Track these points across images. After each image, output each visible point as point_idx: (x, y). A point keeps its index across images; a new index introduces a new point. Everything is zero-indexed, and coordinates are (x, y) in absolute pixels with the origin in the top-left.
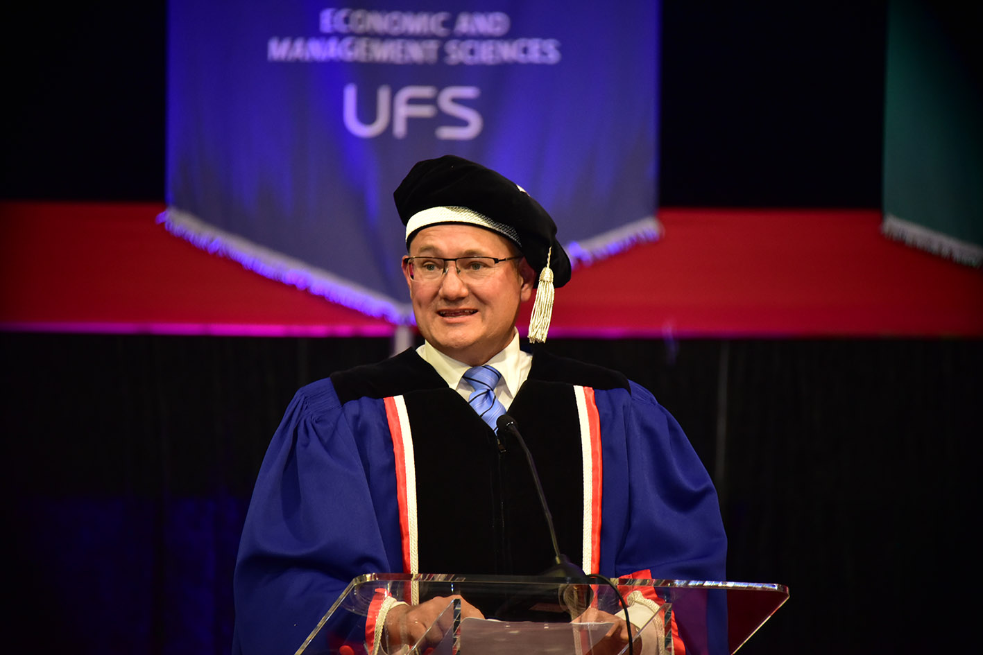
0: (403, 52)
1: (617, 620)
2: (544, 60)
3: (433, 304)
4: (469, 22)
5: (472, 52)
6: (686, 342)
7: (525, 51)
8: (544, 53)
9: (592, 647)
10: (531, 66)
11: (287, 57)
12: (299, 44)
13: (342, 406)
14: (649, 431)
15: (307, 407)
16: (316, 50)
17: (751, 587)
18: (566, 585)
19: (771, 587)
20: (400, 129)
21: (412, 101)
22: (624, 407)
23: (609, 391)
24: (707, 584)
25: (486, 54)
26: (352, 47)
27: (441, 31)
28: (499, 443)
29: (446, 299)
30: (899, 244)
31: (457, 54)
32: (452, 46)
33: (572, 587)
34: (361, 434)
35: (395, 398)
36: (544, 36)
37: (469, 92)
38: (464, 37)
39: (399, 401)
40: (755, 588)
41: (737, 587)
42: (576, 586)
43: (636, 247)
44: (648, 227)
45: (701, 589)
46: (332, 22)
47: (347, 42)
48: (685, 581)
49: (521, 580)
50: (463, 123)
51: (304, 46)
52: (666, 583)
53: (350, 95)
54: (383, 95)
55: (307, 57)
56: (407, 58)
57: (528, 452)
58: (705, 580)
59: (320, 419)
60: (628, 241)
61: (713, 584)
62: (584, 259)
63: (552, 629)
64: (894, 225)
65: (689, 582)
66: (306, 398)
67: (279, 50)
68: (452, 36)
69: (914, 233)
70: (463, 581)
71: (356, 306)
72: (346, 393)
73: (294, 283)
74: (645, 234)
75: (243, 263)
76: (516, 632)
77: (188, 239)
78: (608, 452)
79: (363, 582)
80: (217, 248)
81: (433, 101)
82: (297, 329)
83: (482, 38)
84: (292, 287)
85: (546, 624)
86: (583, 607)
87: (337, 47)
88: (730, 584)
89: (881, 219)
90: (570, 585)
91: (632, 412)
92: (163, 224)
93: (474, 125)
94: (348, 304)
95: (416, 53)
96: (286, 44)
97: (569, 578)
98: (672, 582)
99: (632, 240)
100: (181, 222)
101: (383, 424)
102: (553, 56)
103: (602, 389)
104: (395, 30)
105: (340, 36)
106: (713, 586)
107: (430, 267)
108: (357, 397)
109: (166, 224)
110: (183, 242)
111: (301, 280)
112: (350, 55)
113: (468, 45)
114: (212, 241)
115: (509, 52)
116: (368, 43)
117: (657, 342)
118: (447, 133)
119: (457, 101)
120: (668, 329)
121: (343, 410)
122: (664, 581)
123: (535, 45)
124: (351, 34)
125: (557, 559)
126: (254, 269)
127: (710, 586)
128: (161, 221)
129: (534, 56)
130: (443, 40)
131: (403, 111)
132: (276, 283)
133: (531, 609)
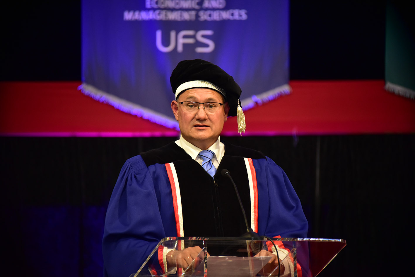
0: (181, 16)
1: (274, 255)
2: (241, 18)
3: (192, 122)
4: (209, 3)
5: (210, 16)
6: (303, 137)
7: (232, 15)
8: (241, 16)
9: (263, 267)
10: (235, 21)
11: (132, 19)
12: (137, 13)
13: (148, 167)
14: (275, 177)
15: (132, 168)
16: (144, 16)
17: (330, 241)
18: (252, 241)
19: (338, 241)
20: (180, 49)
21: (185, 37)
22: (265, 166)
23: (258, 160)
24: (311, 239)
25: (216, 16)
26: (159, 14)
27: (197, 7)
28: (215, 182)
29: (199, 120)
30: (392, 94)
31: (204, 16)
32: (201, 13)
33: (254, 241)
34: (156, 179)
35: (170, 163)
36: (240, 8)
37: (209, 33)
38: (207, 9)
39: (172, 165)
40: (332, 241)
41: (324, 241)
42: (256, 241)
43: (281, 96)
44: (286, 89)
45: (309, 242)
46: (151, 4)
47: (157, 12)
48: (302, 239)
49: (232, 239)
50: (207, 46)
51: (139, 14)
52: (294, 240)
53: (159, 34)
54: (173, 34)
55: (140, 18)
56: (182, 19)
57: (234, 184)
58: (310, 238)
59: (138, 173)
60: (277, 95)
61: (314, 239)
62: (259, 102)
63: (246, 259)
64: (390, 86)
65: (304, 239)
66: (131, 164)
67: (128, 16)
68: (202, 9)
69: (398, 89)
70: (208, 240)
71: (163, 124)
72: (149, 161)
73: (136, 114)
74: (284, 91)
75: (114, 106)
76: (231, 261)
77: (91, 97)
78: (260, 185)
79: (166, 241)
80: (104, 100)
81: (193, 37)
82: (138, 134)
83: (214, 9)
84: (135, 116)
85: (244, 258)
86: (259, 250)
87: (153, 14)
88: (321, 240)
89: (384, 84)
90: (253, 241)
91: (268, 169)
92: (80, 90)
93: (211, 46)
94: (159, 123)
95: (186, 16)
96: (131, 13)
97: (253, 238)
98: (296, 239)
99: (279, 94)
100: (88, 89)
101: (165, 175)
102: (244, 17)
103: (255, 159)
104: (177, 7)
105: (154, 9)
106: (314, 240)
107: (191, 106)
108: (154, 163)
109: (82, 90)
110: (89, 98)
111: (139, 114)
112: (158, 18)
113: (208, 12)
114: (101, 97)
115: (226, 15)
116: (166, 12)
117: (290, 137)
118: (200, 50)
119: (204, 36)
120: (294, 131)
121: (148, 169)
122: (293, 238)
123: (236, 12)
124: (159, 9)
125: (248, 230)
126: (119, 109)
127: (313, 240)
128: (79, 89)
129: (237, 17)
130: (198, 11)
131: (181, 41)
132: (129, 115)
133: (237, 251)
